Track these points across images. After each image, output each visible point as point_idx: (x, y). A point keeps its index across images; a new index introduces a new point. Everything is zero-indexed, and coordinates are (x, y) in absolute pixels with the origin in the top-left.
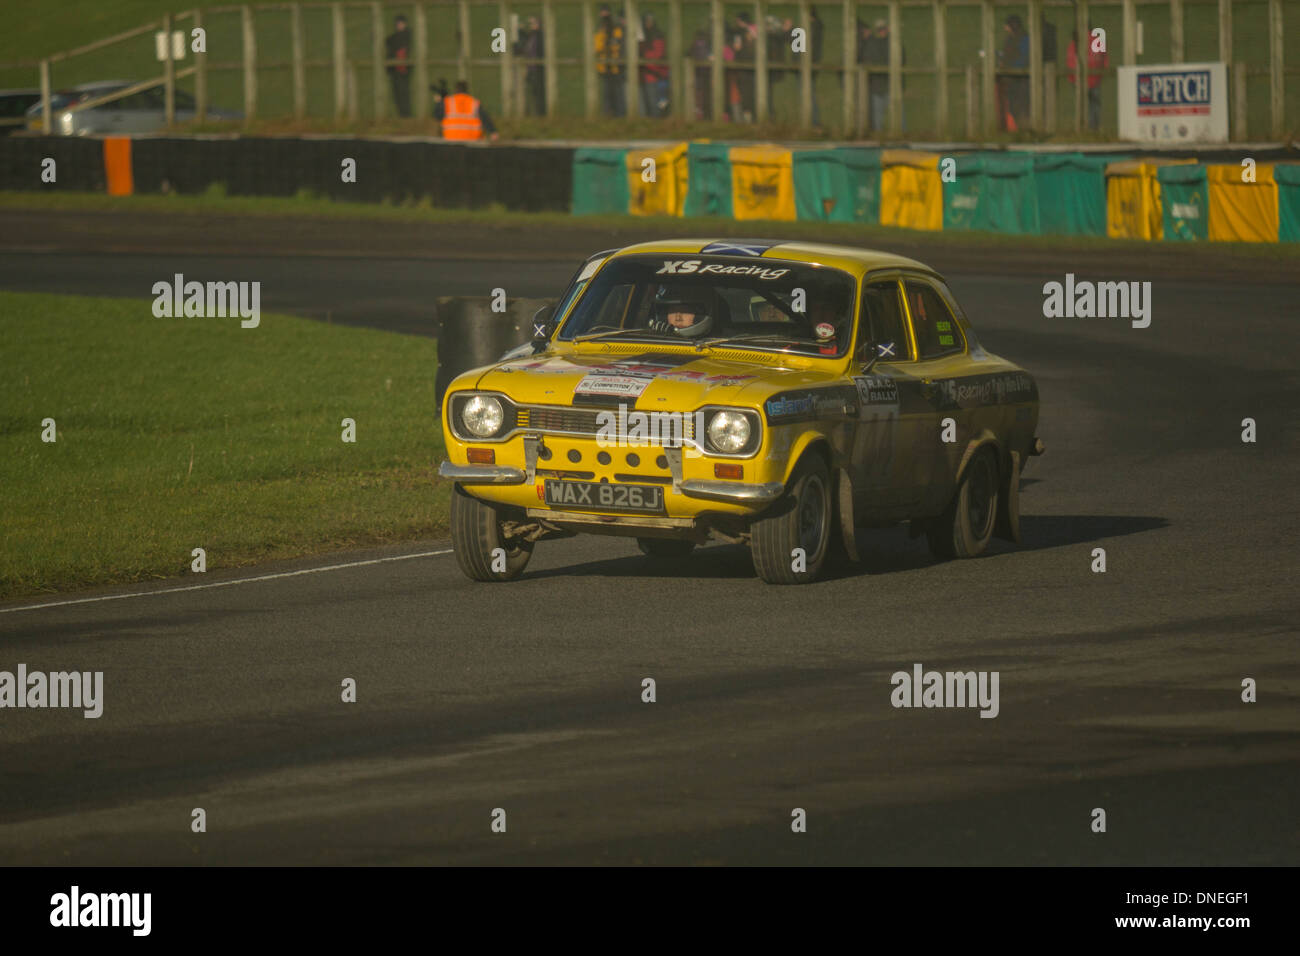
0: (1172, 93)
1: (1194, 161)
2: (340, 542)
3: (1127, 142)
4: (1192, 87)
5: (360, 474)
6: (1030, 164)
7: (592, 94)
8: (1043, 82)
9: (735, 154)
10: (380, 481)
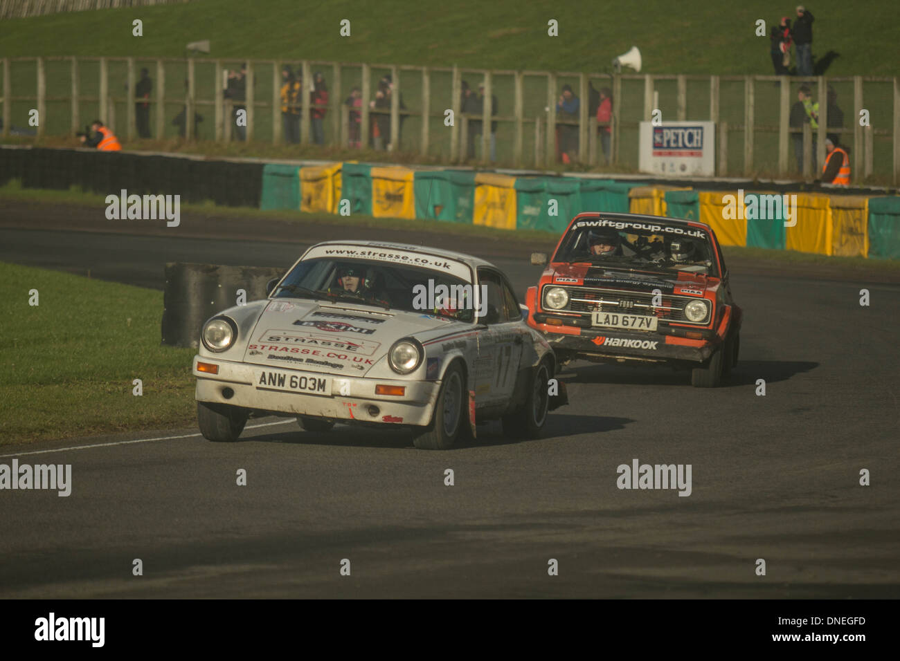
0: (676, 141)
1: (690, 189)
2: (91, 429)
3: (645, 174)
4: (691, 137)
5: (107, 383)
6: (577, 186)
7: (277, 127)
8: (589, 130)
9: (375, 172)
10: (121, 388)
